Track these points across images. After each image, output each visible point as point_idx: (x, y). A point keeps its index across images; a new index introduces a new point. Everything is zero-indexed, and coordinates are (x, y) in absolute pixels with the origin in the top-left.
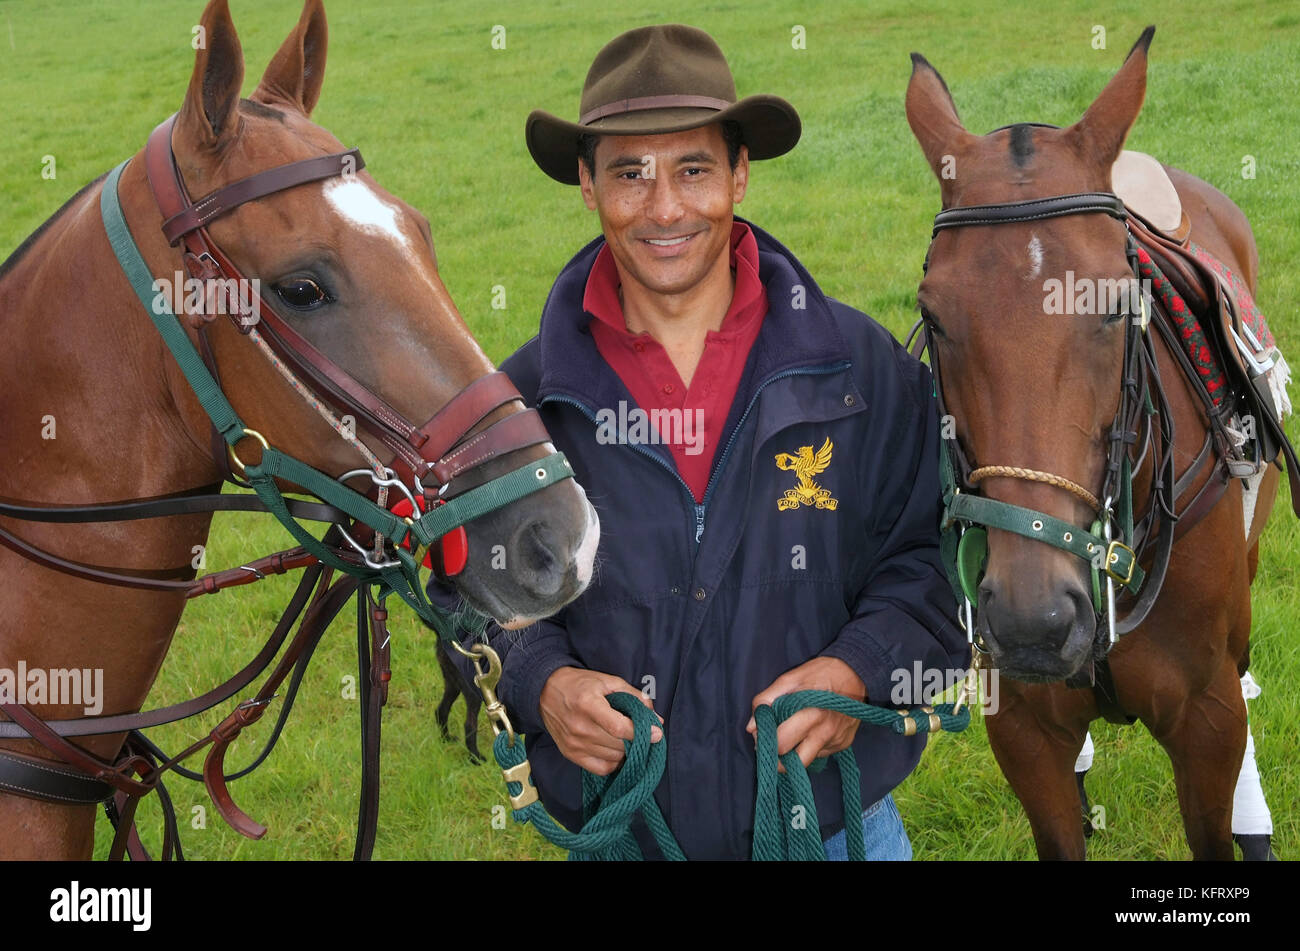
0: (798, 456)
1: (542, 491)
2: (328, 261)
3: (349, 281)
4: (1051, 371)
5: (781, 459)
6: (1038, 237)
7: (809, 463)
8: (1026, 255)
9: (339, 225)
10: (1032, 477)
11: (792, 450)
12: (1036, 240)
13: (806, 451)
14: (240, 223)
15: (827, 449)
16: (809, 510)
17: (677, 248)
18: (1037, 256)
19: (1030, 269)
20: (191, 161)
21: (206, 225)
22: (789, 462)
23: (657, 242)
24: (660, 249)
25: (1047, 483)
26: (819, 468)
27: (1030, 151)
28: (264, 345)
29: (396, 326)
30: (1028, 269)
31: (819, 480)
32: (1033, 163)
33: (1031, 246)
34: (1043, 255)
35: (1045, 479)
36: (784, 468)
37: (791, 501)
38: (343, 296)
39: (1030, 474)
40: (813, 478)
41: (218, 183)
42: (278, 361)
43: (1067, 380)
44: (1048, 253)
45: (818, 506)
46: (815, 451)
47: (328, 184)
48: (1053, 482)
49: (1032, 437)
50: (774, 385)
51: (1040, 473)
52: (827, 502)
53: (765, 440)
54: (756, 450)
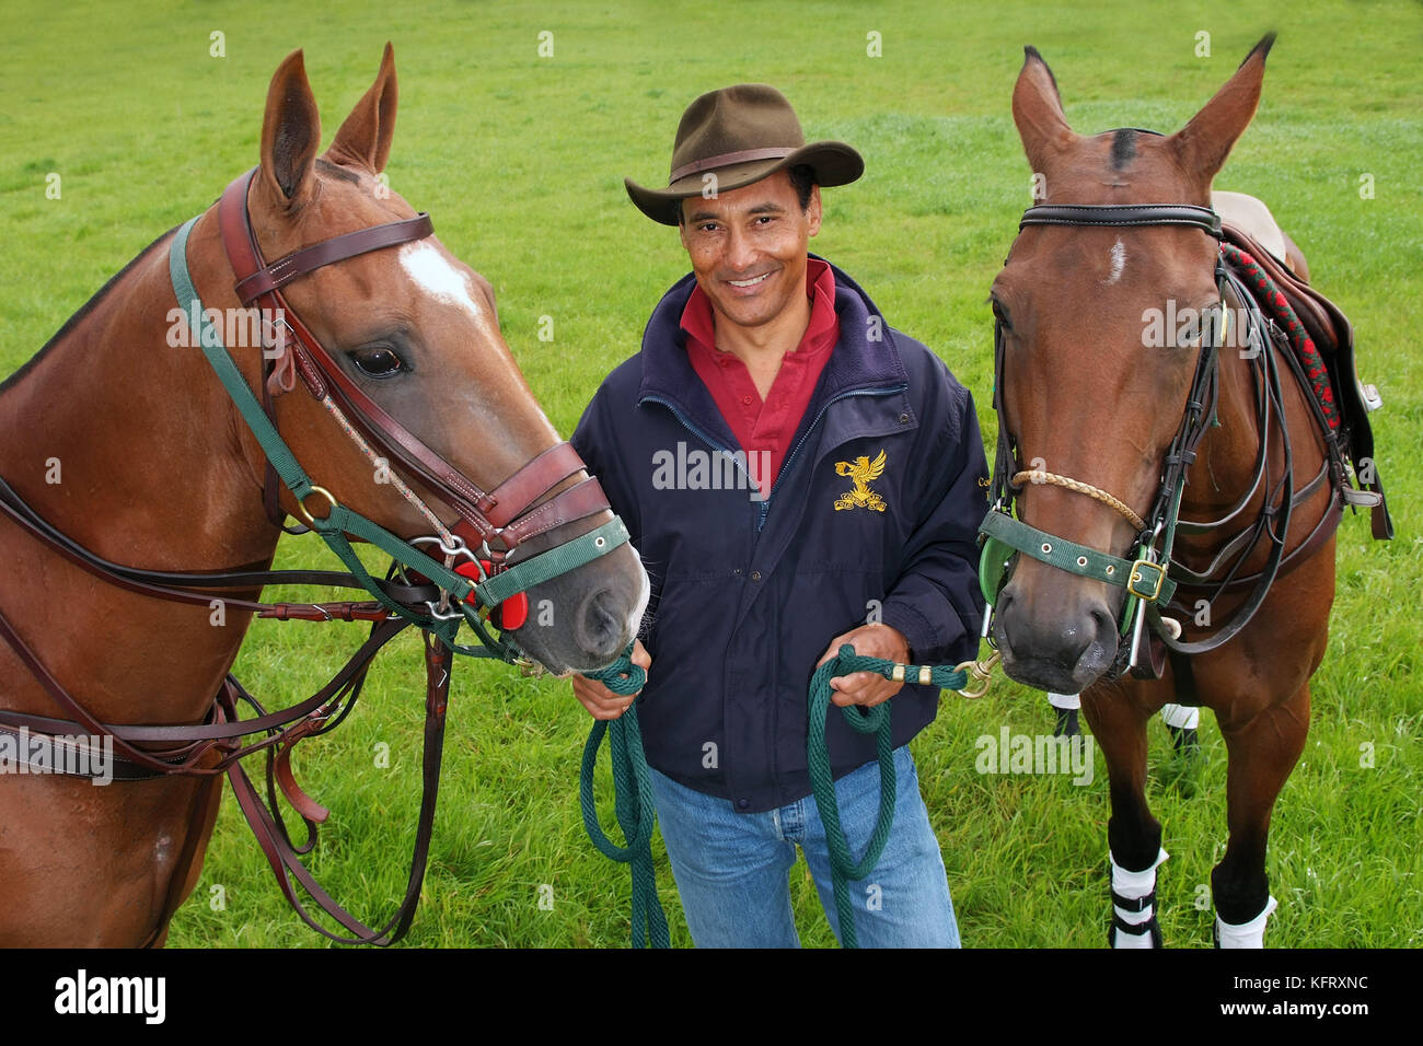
0: (856, 464)
1: (600, 559)
2: (406, 332)
3: (425, 351)
4: (1113, 382)
5: (840, 467)
6: (1122, 242)
7: (865, 471)
8: (1108, 259)
9: (416, 294)
10: (1074, 487)
11: (851, 459)
12: (1120, 245)
13: (863, 460)
14: (318, 289)
15: (881, 460)
16: (862, 511)
17: (755, 288)
18: (1119, 260)
19: (1109, 273)
20: (265, 221)
21: (281, 288)
22: (847, 469)
23: (737, 283)
24: (738, 290)
25: (1088, 495)
26: (873, 476)
27: (1130, 155)
28: (337, 413)
29: (469, 397)
30: (1107, 273)
31: (872, 486)
32: (1130, 167)
33: (1114, 250)
34: (1125, 262)
35: (1086, 491)
36: (843, 474)
37: (846, 502)
38: (418, 368)
39: (1072, 483)
40: (867, 484)
41: (295, 245)
42: (351, 428)
43: (1129, 393)
44: (1132, 259)
45: (870, 508)
46: (870, 461)
47: (404, 250)
48: (1095, 495)
49: (1083, 448)
50: (838, 404)
51: (1082, 484)
52: (877, 504)
53: (826, 452)
54: (818, 461)
